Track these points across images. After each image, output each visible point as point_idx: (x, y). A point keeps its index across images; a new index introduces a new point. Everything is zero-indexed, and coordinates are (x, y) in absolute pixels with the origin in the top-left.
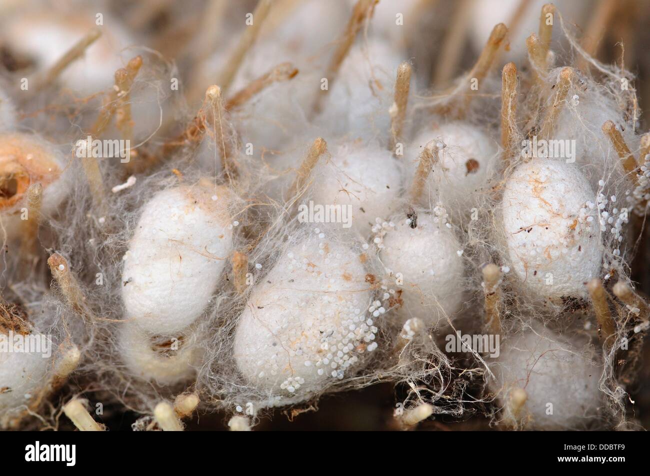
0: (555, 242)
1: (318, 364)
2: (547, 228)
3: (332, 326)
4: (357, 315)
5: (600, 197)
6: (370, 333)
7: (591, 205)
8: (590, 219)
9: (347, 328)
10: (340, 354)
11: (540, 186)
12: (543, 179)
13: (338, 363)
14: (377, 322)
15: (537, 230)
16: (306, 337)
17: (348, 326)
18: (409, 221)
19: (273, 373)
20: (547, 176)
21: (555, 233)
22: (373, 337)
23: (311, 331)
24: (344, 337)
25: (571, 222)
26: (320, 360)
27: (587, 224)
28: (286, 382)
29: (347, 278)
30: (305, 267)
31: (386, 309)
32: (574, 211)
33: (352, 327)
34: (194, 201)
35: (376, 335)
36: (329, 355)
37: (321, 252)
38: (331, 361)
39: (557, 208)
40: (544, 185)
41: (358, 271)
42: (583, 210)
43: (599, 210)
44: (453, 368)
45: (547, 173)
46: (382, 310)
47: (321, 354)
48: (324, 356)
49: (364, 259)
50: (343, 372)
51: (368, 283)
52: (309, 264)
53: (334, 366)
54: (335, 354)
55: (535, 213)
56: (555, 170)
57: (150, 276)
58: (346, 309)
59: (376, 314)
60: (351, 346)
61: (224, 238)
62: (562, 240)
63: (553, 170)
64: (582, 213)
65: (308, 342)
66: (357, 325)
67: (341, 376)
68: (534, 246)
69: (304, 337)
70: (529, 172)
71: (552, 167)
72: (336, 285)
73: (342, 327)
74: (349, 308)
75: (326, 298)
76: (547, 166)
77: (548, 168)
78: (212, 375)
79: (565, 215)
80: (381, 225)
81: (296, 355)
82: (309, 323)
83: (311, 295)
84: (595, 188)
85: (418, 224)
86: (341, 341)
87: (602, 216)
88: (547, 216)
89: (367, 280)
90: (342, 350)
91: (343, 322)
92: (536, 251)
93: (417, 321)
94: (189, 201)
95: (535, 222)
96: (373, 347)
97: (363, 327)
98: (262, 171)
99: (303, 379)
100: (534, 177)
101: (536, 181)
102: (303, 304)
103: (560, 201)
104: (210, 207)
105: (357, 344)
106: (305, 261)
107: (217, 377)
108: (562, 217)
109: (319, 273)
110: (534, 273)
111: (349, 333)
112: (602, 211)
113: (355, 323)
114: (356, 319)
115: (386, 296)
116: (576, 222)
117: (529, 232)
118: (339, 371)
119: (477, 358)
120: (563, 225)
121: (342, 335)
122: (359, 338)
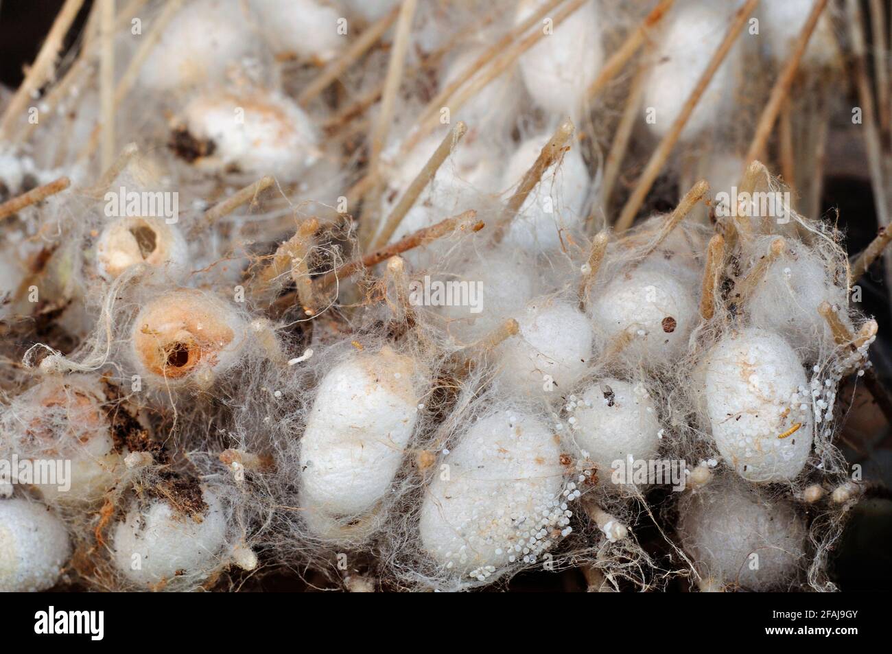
0: (766, 432)
1: (509, 551)
2: (757, 416)
3: (524, 513)
4: (550, 498)
5: (815, 382)
6: (565, 517)
7: (806, 393)
8: (804, 407)
9: (540, 514)
10: (533, 540)
11: (749, 368)
12: (752, 361)
13: (530, 549)
14: (572, 506)
15: (747, 418)
16: (497, 525)
17: (542, 511)
18: (607, 401)
19: (462, 562)
20: (756, 357)
21: (765, 421)
22: (568, 521)
23: (502, 520)
24: (537, 523)
25: (783, 409)
26: (512, 547)
27: (801, 413)
28: (476, 572)
29: (540, 461)
30: (495, 453)
31: (582, 492)
32: (786, 397)
33: (546, 513)
34: (375, 379)
35: (570, 519)
36: (521, 542)
37: (513, 436)
38: (523, 547)
39: (767, 393)
40: (754, 368)
41: (552, 453)
42: (795, 396)
43: (814, 399)
44: (655, 567)
45: (756, 353)
46: (577, 494)
47: (512, 540)
48: (516, 542)
49: (558, 440)
50: (536, 558)
51: (563, 466)
52: (500, 451)
53: (526, 551)
54: (527, 540)
55: (744, 399)
56: (765, 350)
57: (330, 461)
58: (539, 494)
59: (571, 498)
60: (544, 532)
61: (408, 422)
62: (773, 429)
63: (763, 351)
64: (795, 399)
65: (499, 531)
66: (552, 510)
67: (534, 561)
68: (743, 436)
69: (495, 525)
70: (736, 352)
71: (761, 347)
72: (530, 471)
73: (535, 514)
74: (542, 493)
75: (518, 485)
76: (756, 346)
77: (757, 348)
78: (397, 564)
79: (776, 401)
80: (576, 402)
81: (486, 544)
82: (500, 512)
83: (503, 484)
84: (810, 375)
85: (615, 401)
86: (534, 528)
87: (817, 405)
88: (757, 403)
89: (561, 463)
90: (535, 536)
91: (536, 508)
92: (745, 441)
93: (620, 530)
94: (371, 379)
95: (744, 409)
96: (567, 532)
97: (558, 512)
98: (448, 342)
99: (494, 567)
100: (742, 358)
101: (745, 363)
102: (494, 493)
103: (771, 386)
104: (393, 386)
105: (551, 530)
106: (496, 447)
107: (403, 565)
108: (773, 404)
109: (510, 459)
110: (743, 469)
111: (542, 519)
112: (817, 399)
113: (548, 509)
114: (550, 505)
115: (582, 478)
116: (788, 410)
117: (737, 420)
118: (531, 556)
119: (682, 557)
120: (774, 412)
121: (535, 521)
122: (553, 523)
